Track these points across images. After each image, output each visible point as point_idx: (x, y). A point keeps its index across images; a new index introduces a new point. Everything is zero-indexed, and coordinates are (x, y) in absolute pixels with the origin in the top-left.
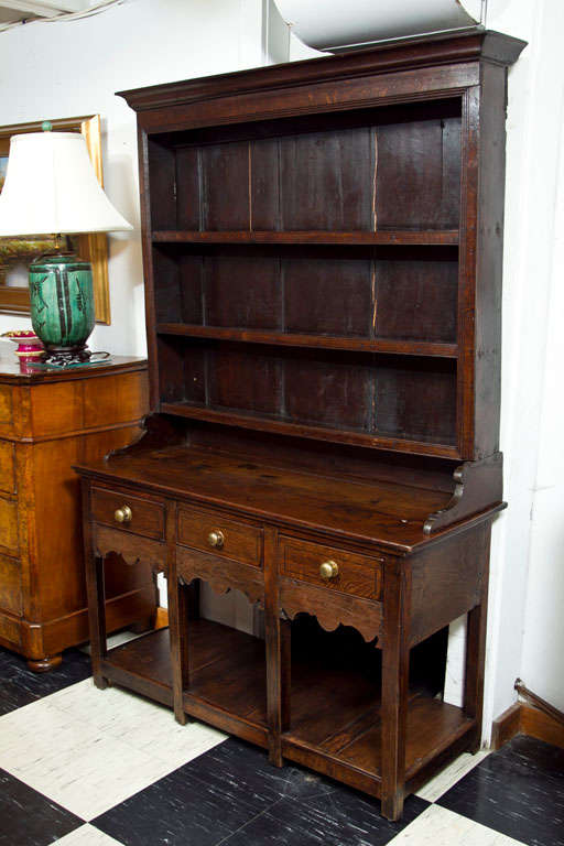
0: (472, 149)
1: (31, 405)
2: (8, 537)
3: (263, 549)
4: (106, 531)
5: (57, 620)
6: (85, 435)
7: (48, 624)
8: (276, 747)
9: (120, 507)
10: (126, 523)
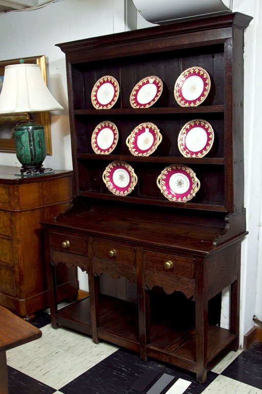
0: (229, 67)
1: (19, 194)
2: (8, 258)
3: (136, 258)
4: (57, 252)
5: (32, 297)
6: (43, 207)
7: (28, 299)
8: (144, 351)
9: (64, 240)
10: (67, 248)
